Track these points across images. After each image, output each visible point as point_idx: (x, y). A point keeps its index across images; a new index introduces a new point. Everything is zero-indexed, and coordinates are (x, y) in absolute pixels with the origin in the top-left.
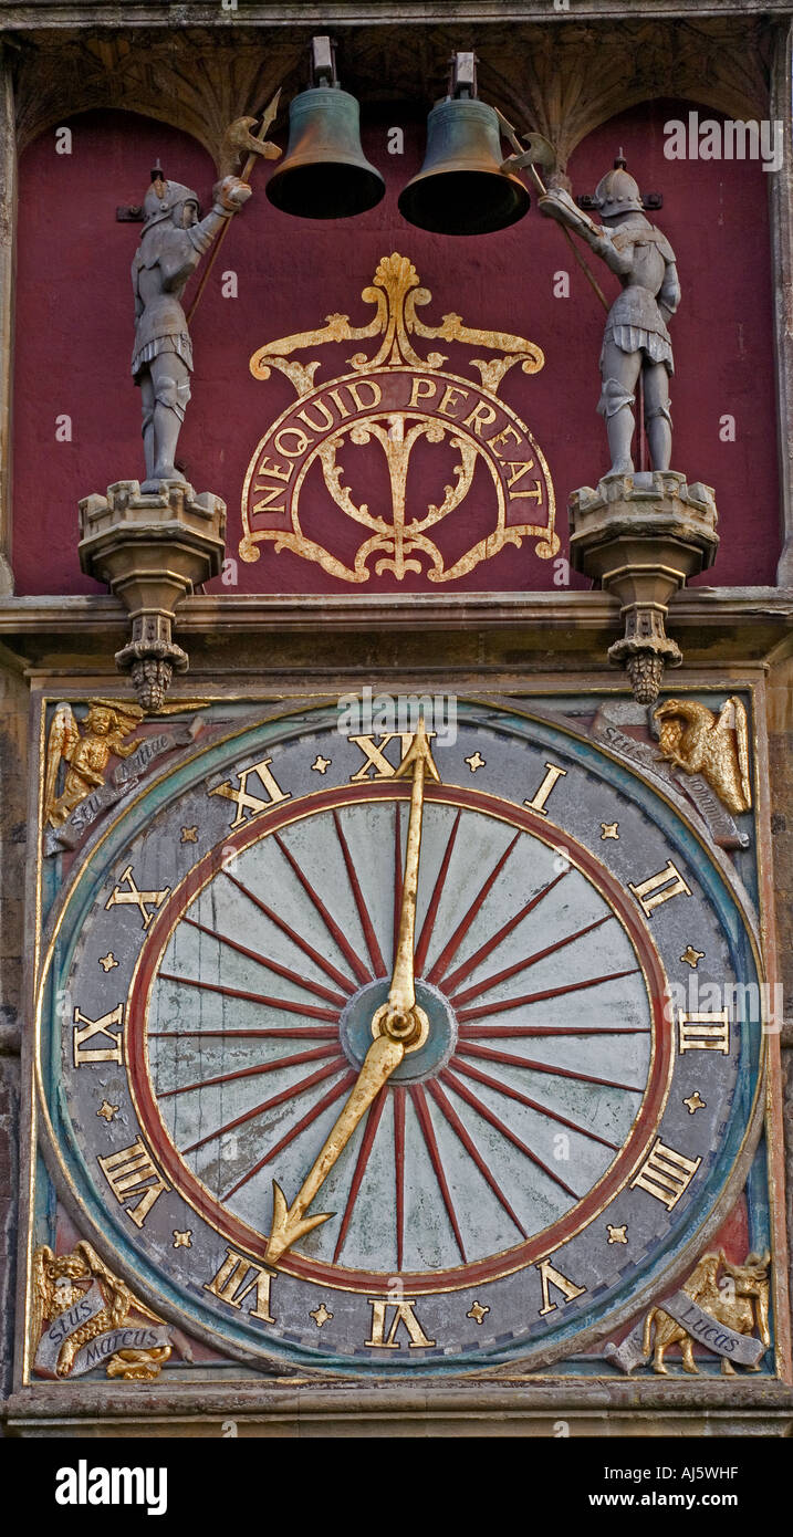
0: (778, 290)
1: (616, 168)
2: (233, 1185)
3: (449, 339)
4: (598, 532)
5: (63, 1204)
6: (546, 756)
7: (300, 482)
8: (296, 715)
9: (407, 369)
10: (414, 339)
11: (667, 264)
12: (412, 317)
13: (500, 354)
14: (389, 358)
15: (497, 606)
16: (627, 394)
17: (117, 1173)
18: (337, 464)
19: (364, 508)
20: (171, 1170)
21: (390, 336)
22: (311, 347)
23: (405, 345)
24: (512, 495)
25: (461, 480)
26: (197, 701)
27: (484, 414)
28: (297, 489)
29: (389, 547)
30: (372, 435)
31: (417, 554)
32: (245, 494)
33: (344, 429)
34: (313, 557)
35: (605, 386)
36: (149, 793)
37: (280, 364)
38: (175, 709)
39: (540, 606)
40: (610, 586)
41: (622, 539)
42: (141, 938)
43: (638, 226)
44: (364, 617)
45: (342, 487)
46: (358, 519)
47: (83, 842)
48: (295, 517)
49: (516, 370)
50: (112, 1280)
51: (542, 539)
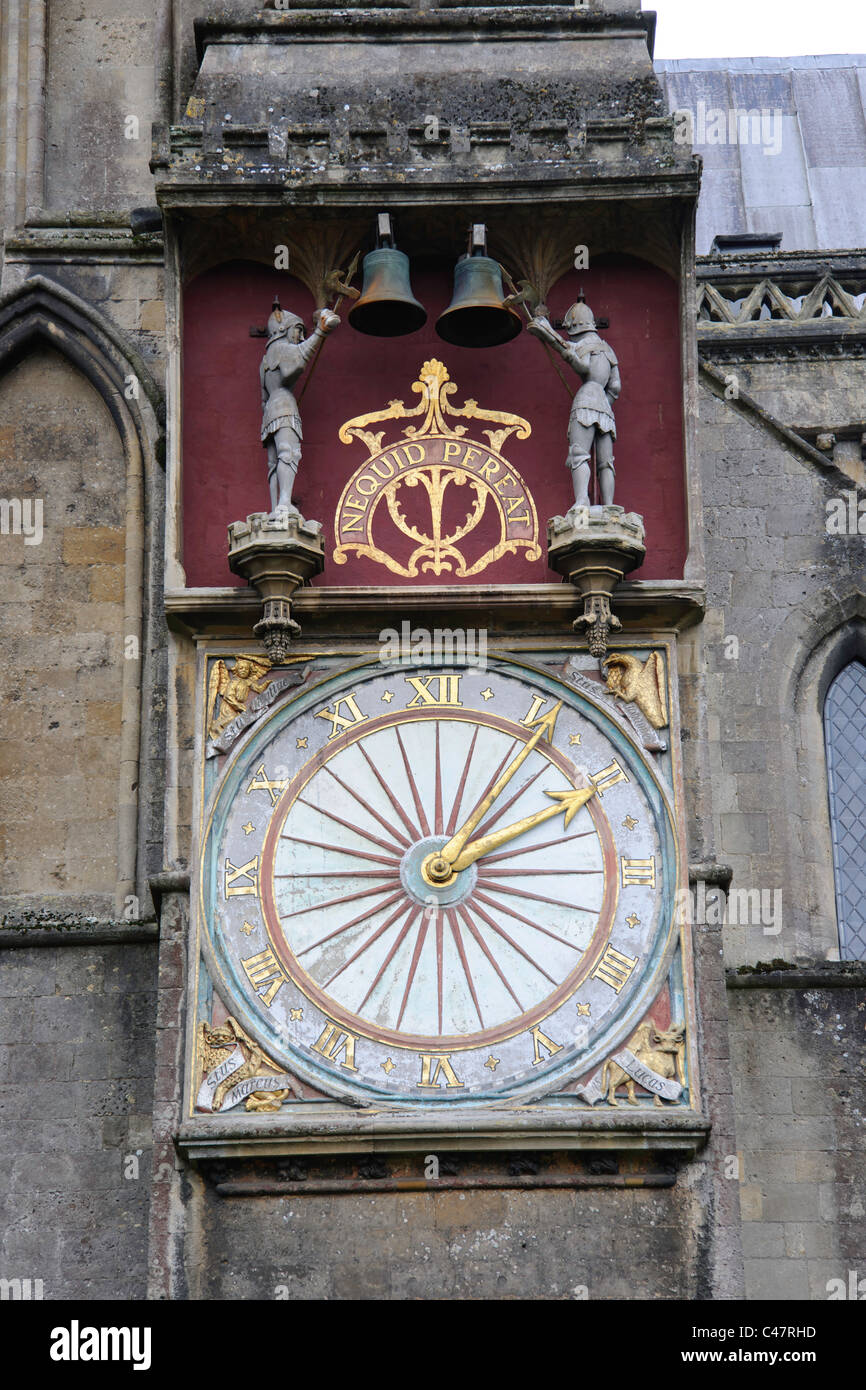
0: (685, 383)
1: (578, 302)
2: (331, 977)
3: (469, 417)
4: (567, 546)
5: (218, 992)
6: (533, 691)
7: (372, 511)
8: (371, 664)
9: (442, 436)
10: (446, 417)
11: (612, 366)
12: (445, 402)
13: (502, 426)
14: (430, 429)
15: (500, 594)
16: (585, 454)
17: (253, 970)
18: (396, 500)
19: (414, 528)
20: (289, 967)
21: (430, 415)
22: (379, 422)
23: (441, 421)
24: (510, 520)
25: (477, 509)
26: (307, 656)
27: (493, 466)
28: (371, 516)
29: (431, 554)
30: (419, 481)
31: (449, 559)
32: (337, 519)
33: (401, 477)
34: (381, 561)
35: (571, 448)
36: (276, 716)
37: (359, 433)
38: (292, 661)
39: (528, 594)
40: (574, 581)
41: (582, 550)
42: (271, 812)
43: (592, 341)
44: (415, 601)
45: (400, 514)
46: (411, 536)
47: (231, 749)
48: (370, 534)
49: (512, 437)
50: (250, 1044)
51: (531, 548)
